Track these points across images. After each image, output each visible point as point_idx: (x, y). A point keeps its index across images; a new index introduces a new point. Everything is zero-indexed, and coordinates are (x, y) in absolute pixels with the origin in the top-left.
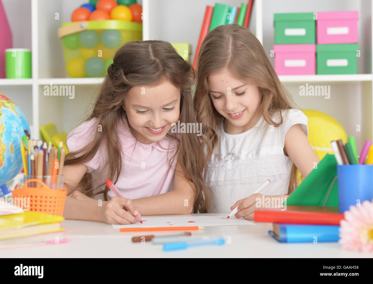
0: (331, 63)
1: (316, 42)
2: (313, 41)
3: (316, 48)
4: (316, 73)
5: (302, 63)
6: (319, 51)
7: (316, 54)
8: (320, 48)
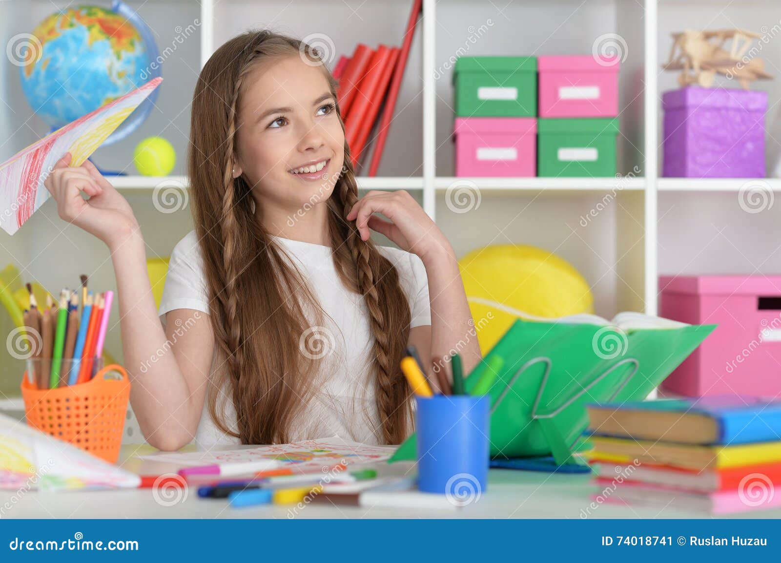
0: (566, 154)
1: (538, 114)
2: (532, 111)
3: (537, 126)
4: (537, 174)
5: (509, 154)
6: (542, 130)
7: (537, 137)
8: (545, 125)
